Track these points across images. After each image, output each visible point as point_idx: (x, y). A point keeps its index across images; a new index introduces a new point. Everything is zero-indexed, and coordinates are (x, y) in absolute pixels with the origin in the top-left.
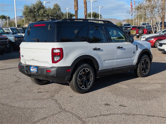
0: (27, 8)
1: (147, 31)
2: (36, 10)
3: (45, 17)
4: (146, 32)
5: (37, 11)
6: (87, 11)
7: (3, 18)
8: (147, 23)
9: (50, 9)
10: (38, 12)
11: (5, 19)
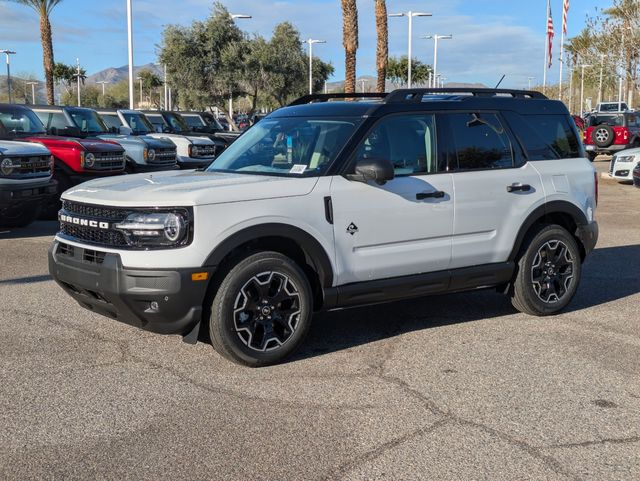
0: (176, 37)
1: (628, 135)
2: (209, 46)
3: (243, 71)
4: (625, 138)
5: (214, 50)
6: (387, 52)
7: (61, 74)
8: (620, 103)
9: (263, 43)
10: (218, 55)
11: (67, 77)
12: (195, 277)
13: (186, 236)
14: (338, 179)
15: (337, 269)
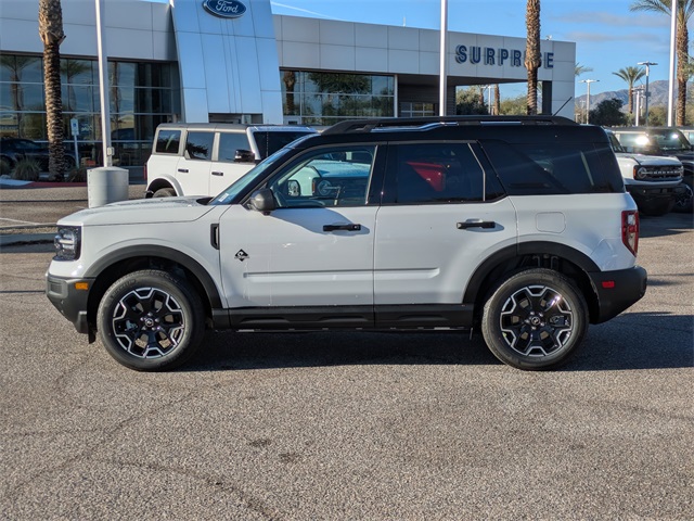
12: (79, 287)
13: (76, 254)
14: (239, 207)
15: (225, 293)
